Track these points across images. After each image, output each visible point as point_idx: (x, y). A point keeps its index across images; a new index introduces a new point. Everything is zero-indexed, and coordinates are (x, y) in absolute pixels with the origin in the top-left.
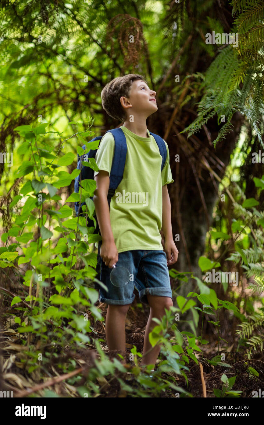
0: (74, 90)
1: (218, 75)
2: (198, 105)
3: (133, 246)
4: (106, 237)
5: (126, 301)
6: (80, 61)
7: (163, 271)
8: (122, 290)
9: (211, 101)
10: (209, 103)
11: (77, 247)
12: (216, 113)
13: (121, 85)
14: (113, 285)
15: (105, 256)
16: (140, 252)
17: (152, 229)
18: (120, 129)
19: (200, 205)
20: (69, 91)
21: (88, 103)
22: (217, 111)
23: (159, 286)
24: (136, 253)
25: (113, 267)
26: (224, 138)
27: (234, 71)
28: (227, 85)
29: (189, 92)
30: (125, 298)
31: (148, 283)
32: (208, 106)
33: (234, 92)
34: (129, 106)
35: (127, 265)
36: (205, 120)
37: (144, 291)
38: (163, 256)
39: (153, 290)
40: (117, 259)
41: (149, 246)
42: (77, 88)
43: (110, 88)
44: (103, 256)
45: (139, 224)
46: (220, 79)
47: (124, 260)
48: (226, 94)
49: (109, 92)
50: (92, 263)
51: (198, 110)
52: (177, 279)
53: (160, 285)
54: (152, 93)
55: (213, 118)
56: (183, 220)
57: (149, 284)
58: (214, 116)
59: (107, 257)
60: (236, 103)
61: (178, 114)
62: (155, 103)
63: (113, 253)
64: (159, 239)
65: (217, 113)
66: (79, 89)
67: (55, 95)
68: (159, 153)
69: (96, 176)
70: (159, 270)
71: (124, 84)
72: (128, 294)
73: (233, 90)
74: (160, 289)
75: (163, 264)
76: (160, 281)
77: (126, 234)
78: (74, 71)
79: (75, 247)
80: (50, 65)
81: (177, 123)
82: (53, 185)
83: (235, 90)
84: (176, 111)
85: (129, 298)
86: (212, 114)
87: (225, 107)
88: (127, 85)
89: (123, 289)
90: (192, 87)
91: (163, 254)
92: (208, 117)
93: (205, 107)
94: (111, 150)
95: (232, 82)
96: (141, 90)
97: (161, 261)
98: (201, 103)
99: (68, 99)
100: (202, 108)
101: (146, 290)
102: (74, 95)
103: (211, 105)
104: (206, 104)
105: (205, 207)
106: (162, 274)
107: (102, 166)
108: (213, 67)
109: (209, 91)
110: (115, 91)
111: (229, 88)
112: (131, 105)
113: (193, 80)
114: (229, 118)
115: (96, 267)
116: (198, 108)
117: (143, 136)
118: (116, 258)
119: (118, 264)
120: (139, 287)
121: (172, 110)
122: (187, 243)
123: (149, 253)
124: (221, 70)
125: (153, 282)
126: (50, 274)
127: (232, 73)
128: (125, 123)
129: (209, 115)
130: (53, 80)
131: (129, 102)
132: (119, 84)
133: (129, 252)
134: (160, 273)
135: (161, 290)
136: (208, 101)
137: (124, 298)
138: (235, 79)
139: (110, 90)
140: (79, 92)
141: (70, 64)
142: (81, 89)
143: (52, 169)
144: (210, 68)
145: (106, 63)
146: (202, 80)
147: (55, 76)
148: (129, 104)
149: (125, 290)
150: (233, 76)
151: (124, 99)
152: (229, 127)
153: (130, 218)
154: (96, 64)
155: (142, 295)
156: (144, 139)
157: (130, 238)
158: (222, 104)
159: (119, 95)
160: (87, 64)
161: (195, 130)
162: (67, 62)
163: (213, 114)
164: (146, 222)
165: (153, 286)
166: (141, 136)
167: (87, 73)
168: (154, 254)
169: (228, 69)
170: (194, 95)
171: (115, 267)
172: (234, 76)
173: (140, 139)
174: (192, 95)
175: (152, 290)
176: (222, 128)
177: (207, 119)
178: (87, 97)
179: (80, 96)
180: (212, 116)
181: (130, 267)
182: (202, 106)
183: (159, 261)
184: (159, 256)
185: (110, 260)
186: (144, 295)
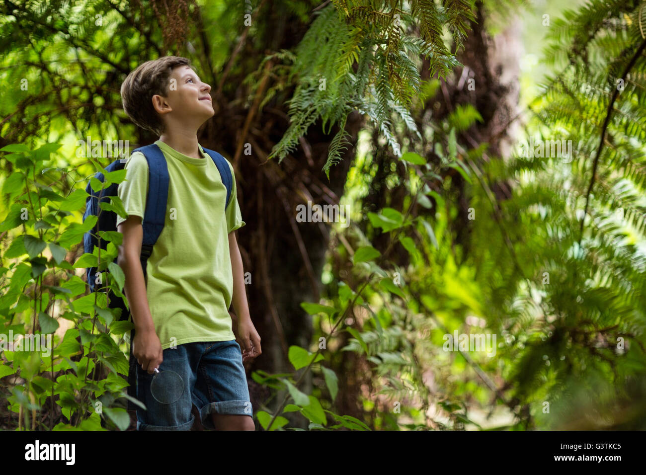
0: (85, 87)
1: (318, 53)
2: (289, 104)
3: (189, 337)
4: (141, 324)
5: (180, 427)
6: (93, 40)
7: (237, 373)
8: (174, 410)
9: (309, 95)
10: (307, 100)
11: (95, 343)
12: (320, 116)
13: (153, 76)
14: (158, 402)
15: (141, 355)
16: (199, 346)
17: (216, 307)
18: (156, 145)
19: (299, 263)
20: (76, 90)
21: (109, 107)
22: (320, 112)
23: (231, 398)
24: (192, 348)
25: (155, 371)
26: (340, 159)
27: (342, 45)
28: (332, 68)
29: (272, 83)
30: (179, 421)
31: (213, 394)
32: (305, 105)
33: (345, 79)
34: (166, 109)
35: (179, 367)
36: (303, 128)
37: (208, 408)
38: (236, 349)
39: (222, 406)
40: (161, 359)
41: (213, 335)
42: (90, 84)
43: (135, 80)
44: (138, 355)
45: (196, 302)
46: (321, 59)
47: (174, 360)
48: (332, 83)
49: (133, 87)
50: (121, 368)
51: (290, 113)
52: (268, 387)
53: (233, 396)
54: (203, 88)
55: (315, 124)
56: (275, 288)
57: (215, 397)
58: (316, 121)
59: (144, 356)
60: (351, 97)
61: (255, 118)
62: (209, 104)
63: (154, 348)
64: (228, 322)
65: (322, 115)
66: (93, 86)
67: (53, 97)
68: (221, 181)
69: (120, 224)
70: (230, 372)
71: (158, 73)
72: (183, 415)
73: (344, 76)
74: (232, 403)
75: (237, 363)
76: (233, 390)
77: (175, 317)
78: (83, 55)
79: (92, 345)
80: (43, 49)
81: (256, 132)
82: (61, 244)
83: (347, 75)
84: (251, 114)
85: (185, 421)
86: (312, 119)
87: (333, 105)
88: (164, 75)
89: (175, 407)
90: (276, 72)
91: (236, 346)
92: (308, 124)
93: (301, 107)
94: (144, 181)
95: (341, 61)
96: (187, 82)
97: (234, 357)
98: (293, 100)
99: (75, 103)
100: (295, 109)
101: (210, 406)
102: (84, 96)
103: (310, 103)
104: (303, 102)
105: (308, 266)
106: (236, 378)
107: (131, 208)
108: (308, 41)
109: (303, 80)
110: (144, 86)
111: (337, 73)
112: (170, 109)
113: (276, 62)
114: (341, 123)
115: (127, 374)
116: (289, 109)
117: (194, 156)
118: (159, 357)
119: (162, 366)
120: (199, 403)
121: (245, 113)
122: (283, 327)
123: (213, 346)
124: (321, 44)
125: (220, 393)
126: (53, 390)
127: (339, 47)
128: (162, 137)
129: (309, 120)
130: (49, 73)
131: (166, 103)
132: (149, 74)
133: (182, 347)
134: (233, 378)
135: (235, 405)
136: (304, 97)
137: (177, 423)
138: (345, 57)
139: (136, 83)
140: (93, 90)
141: (76, 47)
142: (96, 87)
143: (58, 218)
144: (303, 43)
145: (135, 41)
146: (291, 63)
147: (53, 67)
148: (166, 106)
149: (179, 409)
150: (341, 53)
151: (158, 98)
152: (345, 139)
153: (180, 291)
154: (117, 42)
155: (204, 414)
156: (196, 161)
157: (181, 324)
158: (328, 101)
159: (150, 91)
160: (103, 43)
161: (289, 148)
162: (71, 42)
163: (315, 117)
164: (206, 296)
165: (222, 400)
166: (190, 157)
167: (105, 59)
168: (223, 346)
169: (333, 42)
170: (280, 86)
171: (158, 371)
172: (343, 52)
173: (189, 160)
174: (277, 87)
175: (219, 406)
176: (333, 142)
177: (306, 128)
178: (107, 99)
179: (96, 97)
180: (313, 121)
181: (184, 371)
182: (296, 106)
183: (229, 357)
184: (230, 349)
185: (151, 360)
186: (208, 415)
